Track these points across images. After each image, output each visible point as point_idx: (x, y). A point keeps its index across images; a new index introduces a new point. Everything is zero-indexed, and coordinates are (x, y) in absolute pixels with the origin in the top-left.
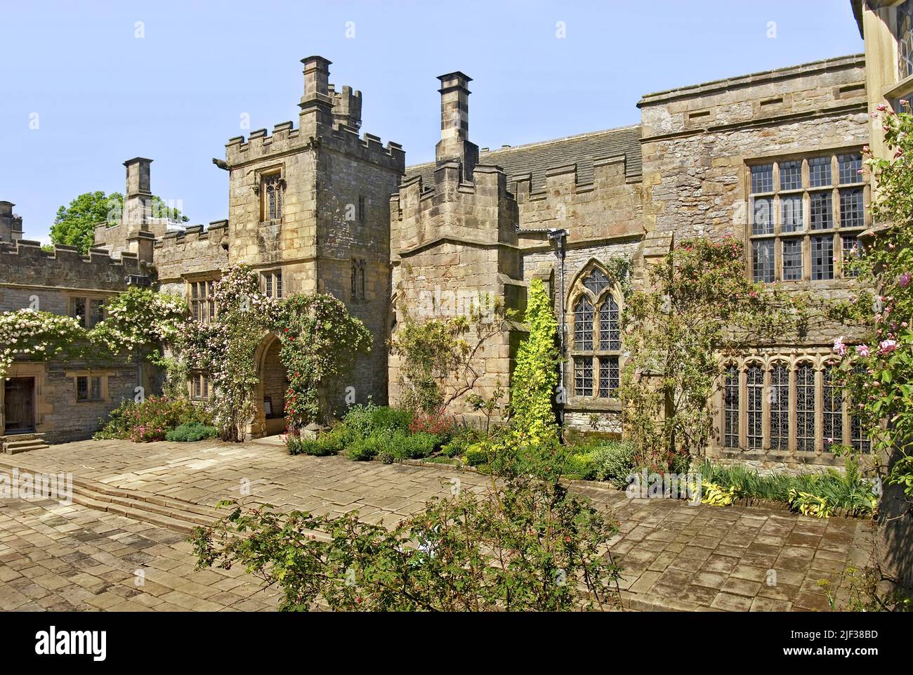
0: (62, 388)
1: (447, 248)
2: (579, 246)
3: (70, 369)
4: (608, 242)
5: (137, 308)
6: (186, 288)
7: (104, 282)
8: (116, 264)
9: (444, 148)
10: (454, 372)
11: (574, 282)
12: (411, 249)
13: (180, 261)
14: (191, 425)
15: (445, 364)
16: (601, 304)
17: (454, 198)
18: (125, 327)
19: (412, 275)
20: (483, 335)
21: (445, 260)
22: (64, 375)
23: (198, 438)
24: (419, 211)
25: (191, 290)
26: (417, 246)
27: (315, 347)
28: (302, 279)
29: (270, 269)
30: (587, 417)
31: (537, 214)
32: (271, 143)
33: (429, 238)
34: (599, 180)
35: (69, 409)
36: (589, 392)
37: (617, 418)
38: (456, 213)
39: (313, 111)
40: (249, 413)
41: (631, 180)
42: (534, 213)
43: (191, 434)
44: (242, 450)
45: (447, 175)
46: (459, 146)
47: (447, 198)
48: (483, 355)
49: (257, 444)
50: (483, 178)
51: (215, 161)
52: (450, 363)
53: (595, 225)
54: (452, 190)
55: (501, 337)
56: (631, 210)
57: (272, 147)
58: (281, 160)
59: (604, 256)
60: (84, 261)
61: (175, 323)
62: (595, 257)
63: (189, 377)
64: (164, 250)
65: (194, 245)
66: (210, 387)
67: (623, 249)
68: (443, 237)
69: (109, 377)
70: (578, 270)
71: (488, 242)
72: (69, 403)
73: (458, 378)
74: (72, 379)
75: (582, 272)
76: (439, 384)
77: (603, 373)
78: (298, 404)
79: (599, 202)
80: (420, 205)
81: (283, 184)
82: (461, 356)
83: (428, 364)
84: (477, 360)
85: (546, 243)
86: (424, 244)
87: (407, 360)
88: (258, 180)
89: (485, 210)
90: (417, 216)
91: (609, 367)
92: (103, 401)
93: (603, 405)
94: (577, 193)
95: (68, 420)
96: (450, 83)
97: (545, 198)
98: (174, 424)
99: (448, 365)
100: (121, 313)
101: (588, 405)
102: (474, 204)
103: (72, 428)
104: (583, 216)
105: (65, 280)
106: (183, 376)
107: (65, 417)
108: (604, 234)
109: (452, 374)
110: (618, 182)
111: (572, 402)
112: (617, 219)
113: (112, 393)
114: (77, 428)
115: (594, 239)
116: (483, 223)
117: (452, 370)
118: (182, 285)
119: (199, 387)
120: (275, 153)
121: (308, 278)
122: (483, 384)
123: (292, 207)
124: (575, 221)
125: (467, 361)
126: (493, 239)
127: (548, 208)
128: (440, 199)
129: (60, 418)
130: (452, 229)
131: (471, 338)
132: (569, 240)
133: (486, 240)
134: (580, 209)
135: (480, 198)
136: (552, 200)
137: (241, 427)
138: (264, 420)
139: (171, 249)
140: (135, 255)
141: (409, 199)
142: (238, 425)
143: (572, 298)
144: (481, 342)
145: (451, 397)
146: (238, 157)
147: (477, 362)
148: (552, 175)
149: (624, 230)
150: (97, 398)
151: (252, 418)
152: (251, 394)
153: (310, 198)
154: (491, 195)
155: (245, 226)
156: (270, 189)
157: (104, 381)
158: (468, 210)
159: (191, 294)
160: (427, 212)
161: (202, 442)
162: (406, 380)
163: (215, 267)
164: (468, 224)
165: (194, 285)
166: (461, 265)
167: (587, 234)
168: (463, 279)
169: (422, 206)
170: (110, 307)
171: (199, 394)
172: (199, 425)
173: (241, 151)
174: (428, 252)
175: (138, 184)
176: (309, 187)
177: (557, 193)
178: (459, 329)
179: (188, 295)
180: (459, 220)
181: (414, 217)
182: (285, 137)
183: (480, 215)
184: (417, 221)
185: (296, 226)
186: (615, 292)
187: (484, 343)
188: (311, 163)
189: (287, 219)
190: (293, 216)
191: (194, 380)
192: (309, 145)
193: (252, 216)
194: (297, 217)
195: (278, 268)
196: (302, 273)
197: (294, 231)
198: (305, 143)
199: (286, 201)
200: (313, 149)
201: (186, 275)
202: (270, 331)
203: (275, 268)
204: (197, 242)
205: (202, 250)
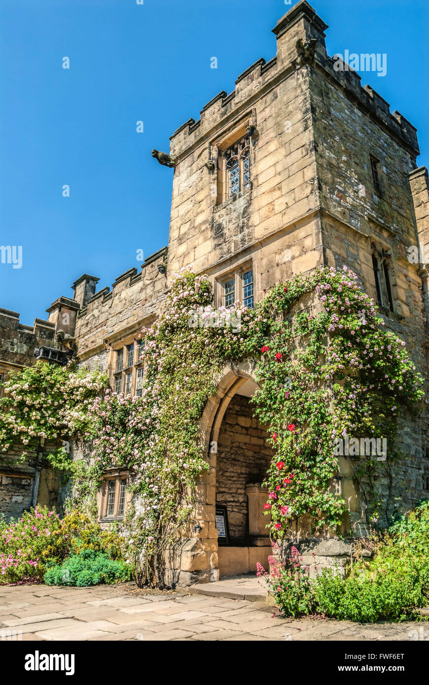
5: (45, 390)
6: (110, 358)
7: (6, 351)
8: (27, 331)
13: (104, 324)
14: (87, 557)
18: (23, 412)
23: (96, 579)
25: (115, 360)
27: (328, 369)
28: (293, 258)
29: (232, 266)
32: (234, 96)
39: (299, 21)
40: (188, 530)
43: (85, 572)
44: (171, 604)
49: (201, 593)
51: (155, 154)
57: (236, 100)
58: (250, 108)
63: (100, 486)
64: (87, 317)
66: (128, 496)
78: (294, 494)
81: (255, 135)
88: (215, 154)
98: (61, 553)
106: (92, 484)
118: (104, 355)
119: (112, 501)
120: (240, 105)
121: (304, 251)
123: (270, 158)
137: (172, 558)
138: (215, 547)
139: (96, 312)
140: (53, 325)
142: (166, 554)
146: (185, 143)
151: (194, 540)
152: (194, 491)
153: (302, 129)
155: (193, 223)
156: (230, 163)
159: (114, 365)
165: (119, 352)
170: (7, 383)
171: (111, 512)
172: (101, 558)
173: (190, 133)
176: (300, 116)
179: (110, 367)
182: (256, 76)
185: (277, 180)
188: (300, 86)
189: (261, 180)
190: (272, 170)
191: (107, 491)
192: (294, 63)
193: (204, 205)
194: (279, 168)
195: (247, 258)
196: (293, 248)
197: (274, 190)
198: (287, 64)
199: (259, 155)
200: (302, 64)
201: (110, 338)
202: (233, 369)
203: (241, 261)
204: (127, 290)
205: (132, 297)
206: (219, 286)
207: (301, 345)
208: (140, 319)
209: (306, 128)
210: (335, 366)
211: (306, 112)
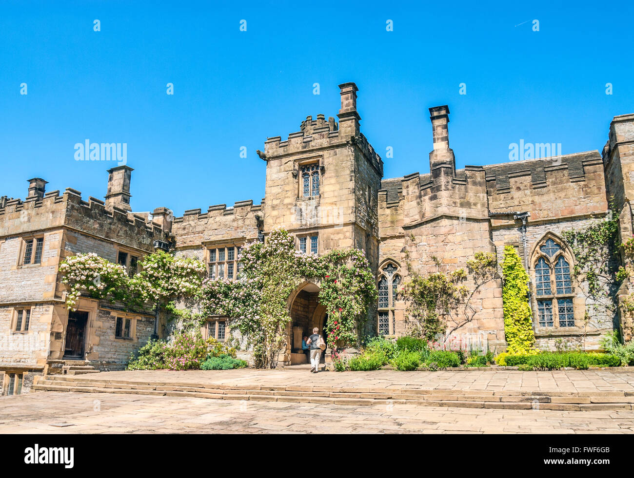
0: (107, 324)
1: (445, 222)
2: (536, 224)
3: (114, 308)
4: (559, 221)
6: (205, 253)
7: (141, 242)
8: (149, 230)
9: (436, 156)
10: (454, 310)
11: (535, 248)
12: (414, 223)
13: (201, 232)
15: (447, 304)
16: (556, 262)
17: (450, 188)
18: (154, 280)
19: (414, 242)
20: (480, 282)
21: (443, 230)
22: (109, 313)
24: (420, 197)
25: (209, 255)
26: (419, 221)
27: (354, 289)
28: (340, 239)
29: (307, 232)
30: (552, 342)
31: (504, 202)
32: (311, 141)
33: (429, 215)
34: (550, 180)
35: (110, 343)
36: (551, 323)
37: (576, 340)
38: (451, 198)
39: (352, 119)
41: (574, 180)
42: (501, 202)
45: (443, 173)
46: (449, 154)
47: (443, 188)
48: (480, 296)
50: (473, 174)
51: (259, 153)
52: (451, 303)
53: (549, 209)
54: (448, 182)
55: (495, 283)
56: (576, 199)
57: (312, 143)
58: (321, 153)
59: (558, 230)
60: (130, 223)
61: (194, 280)
62: (550, 231)
63: (203, 324)
64: (184, 224)
65: (218, 219)
66: (227, 331)
67: (571, 225)
68: (442, 214)
69: (138, 320)
70: (538, 240)
71: (481, 217)
72: (110, 338)
73: (457, 315)
74: (113, 318)
75: (540, 241)
76: (441, 320)
77: (561, 310)
79: (551, 194)
80: (420, 193)
81: (323, 170)
82: (460, 298)
83: (431, 305)
84: (475, 301)
85: (512, 222)
86: (424, 220)
87: (412, 303)
88: (297, 167)
89: (476, 196)
90: (418, 200)
91: (565, 305)
92: (131, 340)
93: (565, 331)
94: (534, 189)
95: (108, 352)
96: (439, 113)
97: (509, 192)
99: (449, 306)
100: (153, 268)
101: (553, 332)
102: (467, 192)
103: (110, 360)
104: (540, 204)
105: (117, 235)
107: (106, 350)
108: (556, 215)
109: (453, 312)
110: (565, 181)
111: (540, 331)
112: (566, 205)
113: (138, 334)
114: (113, 360)
115: (550, 218)
116: (475, 204)
117: (453, 309)
118: (201, 251)
119: (213, 331)
120: (315, 148)
121: (345, 238)
122: (482, 317)
123: (331, 186)
124: (534, 206)
125: (466, 301)
126: (484, 215)
127: (512, 198)
128: (438, 189)
129: (103, 350)
130: (449, 209)
131: (469, 285)
132: (530, 220)
133: (478, 216)
134: (537, 199)
135: (472, 188)
136: (515, 193)
137: (273, 356)
138: (290, 352)
139: (192, 223)
140: (160, 226)
141: (411, 189)
142: (269, 356)
143: (534, 259)
144: (477, 288)
145: (452, 329)
146: (276, 151)
147: (475, 302)
148: (514, 177)
149: (572, 212)
150: (127, 337)
151: (283, 349)
153: (349, 179)
154: (480, 186)
155: (282, 201)
156: (304, 175)
157: (134, 323)
158: (462, 195)
159: (208, 259)
160: (427, 198)
161: (235, 370)
162: (411, 318)
163: (240, 235)
164: (462, 205)
165: (213, 251)
166: (457, 234)
167: (542, 216)
168: (460, 243)
169: (422, 194)
170: (145, 263)
173: (280, 147)
174: (429, 225)
175: (121, 185)
176: (348, 172)
177: (519, 189)
178: (458, 279)
179: (205, 259)
180: (455, 203)
181: (415, 201)
182: (325, 136)
183: (472, 199)
184: (418, 204)
185: (335, 199)
186: (566, 254)
187: (480, 288)
188: (349, 156)
189: (326, 195)
190: (332, 193)
191: (207, 327)
192: (348, 142)
193: (289, 194)
194: (336, 194)
195: (316, 231)
196: (340, 235)
197: (333, 204)
198: (344, 141)
199: (325, 182)
200: (352, 145)
201: (206, 242)
202: (306, 280)
203: (312, 231)
204: (221, 217)
205: (226, 223)
206: (298, 239)
207: (341, 277)
208: (233, 237)
209: (351, 180)
210: (357, 288)
211: (352, 171)
